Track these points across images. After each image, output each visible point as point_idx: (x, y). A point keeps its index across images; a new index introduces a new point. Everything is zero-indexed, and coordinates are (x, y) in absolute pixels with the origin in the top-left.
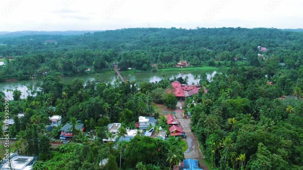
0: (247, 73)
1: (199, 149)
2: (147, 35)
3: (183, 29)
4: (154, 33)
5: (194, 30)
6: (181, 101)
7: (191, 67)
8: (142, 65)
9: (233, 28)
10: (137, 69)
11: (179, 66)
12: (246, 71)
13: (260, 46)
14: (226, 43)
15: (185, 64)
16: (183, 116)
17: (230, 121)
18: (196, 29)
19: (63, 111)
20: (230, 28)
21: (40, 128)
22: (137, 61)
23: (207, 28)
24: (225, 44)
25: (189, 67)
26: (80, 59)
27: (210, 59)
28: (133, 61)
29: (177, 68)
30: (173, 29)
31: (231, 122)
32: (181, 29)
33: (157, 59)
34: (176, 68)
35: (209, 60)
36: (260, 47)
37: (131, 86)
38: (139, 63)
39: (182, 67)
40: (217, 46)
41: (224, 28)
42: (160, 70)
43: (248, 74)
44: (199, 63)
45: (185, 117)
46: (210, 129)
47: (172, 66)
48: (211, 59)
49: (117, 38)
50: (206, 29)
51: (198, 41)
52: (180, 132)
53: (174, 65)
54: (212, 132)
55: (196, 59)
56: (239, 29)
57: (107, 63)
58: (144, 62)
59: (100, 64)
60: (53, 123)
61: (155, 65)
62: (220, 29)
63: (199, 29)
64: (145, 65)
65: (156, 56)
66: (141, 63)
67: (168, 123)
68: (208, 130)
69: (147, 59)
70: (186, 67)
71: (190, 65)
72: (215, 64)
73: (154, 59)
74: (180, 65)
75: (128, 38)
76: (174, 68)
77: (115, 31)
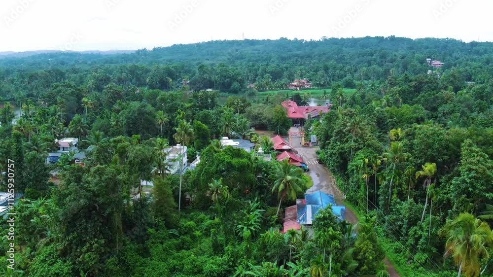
0: (413, 84)
1: (335, 186)
2: (239, 51)
3: (300, 40)
4: (252, 47)
5: (318, 41)
6: (298, 126)
7: (313, 89)
8: (230, 84)
9: (383, 37)
10: (222, 91)
11: (293, 87)
12: (411, 81)
13: (430, 59)
14: (372, 55)
15: (304, 83)
16: (303, 144)
17: (393, 134)
18: (321, 40)
19: (82, 130)
20: (377, 38)
21: (30, 145)
22: (222, 76)
23: (340, 38)
24: (370, 57)
25: (310, 89)
26: (124, 74)
27: (345, 76)
28: (214, 77)
29: (290, 91)
30: (283, 40)
31: (395, 135)
32: (296, 41)
33: (257, 76)
34: (289, 89)
35: (344, 79)
36: (431, 61)
37: (210, 101)
38: (226, 81)
39: (298, 88)
40: (357, 59)
41: (368, 38)
42: (261, 93)
43: (415, 87)
44: (328, 83)
45: (306, 145)
46: (356, 141)
47: (281, 87)
48: (349, 77)
49: (190, 55)
50: (337, 39)
51: (324, 54)
52: (297, 161)
53: (286, 85)
54: (361, 146)
55: (323, 76)
56: (393, 39)
57: (171, 80)
58: (233, 79)
59: (159, 82)
60: (62, 149)
61: (253, 86)
62: (362, 39)
63: (326, 40)
64: (236, 84)
65: (254, 72)
66: (228, 80)
67: (275, 148)
68: (353, 144)
69: (238, 74)
70: (305, 89)
71: (313, 86)
72: (355, 85)
73: (251, 77)
74: (296, 86)
75: (208, 55)
76: (285, 89)
77: (187, 45)
